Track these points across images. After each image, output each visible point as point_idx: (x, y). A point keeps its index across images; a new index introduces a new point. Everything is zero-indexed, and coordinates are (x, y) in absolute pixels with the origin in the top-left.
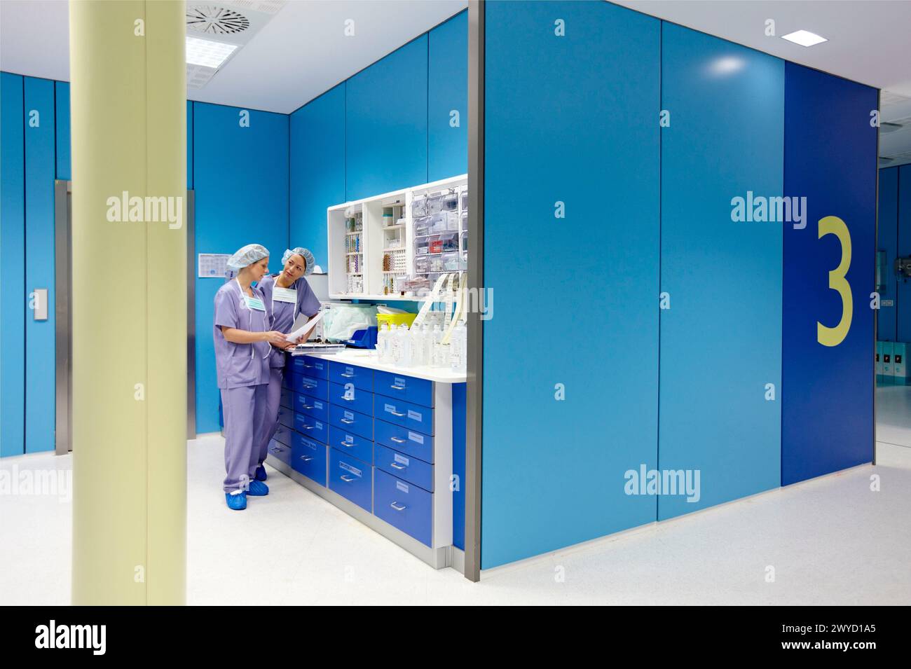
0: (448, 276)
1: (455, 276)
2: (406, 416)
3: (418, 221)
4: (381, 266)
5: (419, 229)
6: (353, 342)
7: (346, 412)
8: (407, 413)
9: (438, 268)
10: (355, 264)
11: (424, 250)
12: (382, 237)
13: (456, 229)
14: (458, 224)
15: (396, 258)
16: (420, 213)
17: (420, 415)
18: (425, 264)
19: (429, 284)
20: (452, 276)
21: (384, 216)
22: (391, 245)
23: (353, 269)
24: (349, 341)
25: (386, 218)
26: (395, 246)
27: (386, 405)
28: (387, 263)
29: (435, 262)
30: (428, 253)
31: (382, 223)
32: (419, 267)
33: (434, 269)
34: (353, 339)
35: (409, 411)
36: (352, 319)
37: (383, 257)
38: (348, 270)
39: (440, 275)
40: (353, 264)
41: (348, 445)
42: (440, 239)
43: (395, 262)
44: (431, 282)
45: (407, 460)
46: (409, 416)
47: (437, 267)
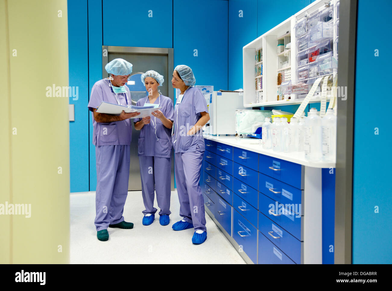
0: (323, 79)
1: (329, 78)
2: (281, 194)
3: (300, 39)
4: (276, 82)
5: (301, 46)
6: (256, 135)
7: (242, 185)
8: (281, 191)
9: (316, 74)
10: (260, 83)
11: (305, 61)
12: (277, 61)
13: (330, 36)
14: (333, 32)
15: (286, 74)
16: (301, 32)
17: (292, 195)
18: (305, 72)
19: (308, 88)
20: (326, 79)
21: (279, 45)
22: (283, 66)
23: (259, 87)
24: (253, 135)
25: (280, 47)
26: (285, 66)
27: (267, 183)
28: (280, 80)
29: (313, 69)
30: (307, 63)
31: (277, 51)
32: (301, 76)
33: (311, 76)
34: (256, 133)
35: (283, 190)
36: (255, 119)
37: (277, 75)
38: (257, 88)
39: (317, 78)
40: (259, 84)
41: (242, 210)
42: (317, 49)
43: (285, 77)
44: (309, 87)
45: (281, 232)
46: (283, 194)
47: (314, 72)
